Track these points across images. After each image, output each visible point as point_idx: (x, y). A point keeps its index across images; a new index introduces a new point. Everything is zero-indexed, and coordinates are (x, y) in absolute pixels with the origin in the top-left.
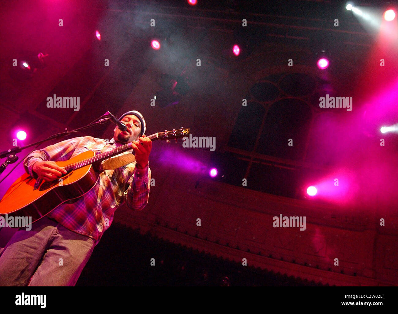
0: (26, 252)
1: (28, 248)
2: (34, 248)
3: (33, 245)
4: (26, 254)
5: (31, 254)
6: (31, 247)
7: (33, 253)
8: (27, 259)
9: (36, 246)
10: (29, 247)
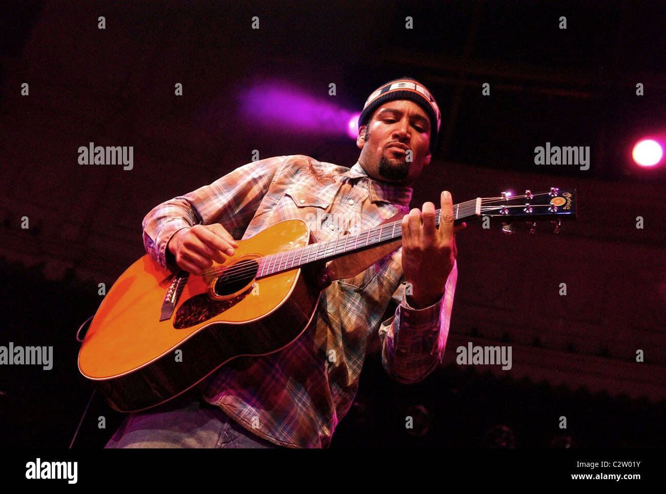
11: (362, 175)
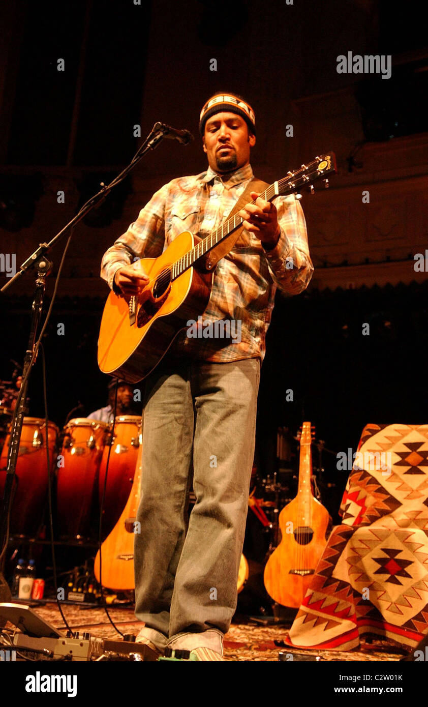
0: (170, 413)
1: (172, 406)
2: (179, 403)
3: (175, 400)
4: (172, 414)
5: (179, 412)
6: (176, 403)
7: (180, 410)
8: (176, 420)
9: (180, 399)
10: (172, 403)
11: (214, 176)
